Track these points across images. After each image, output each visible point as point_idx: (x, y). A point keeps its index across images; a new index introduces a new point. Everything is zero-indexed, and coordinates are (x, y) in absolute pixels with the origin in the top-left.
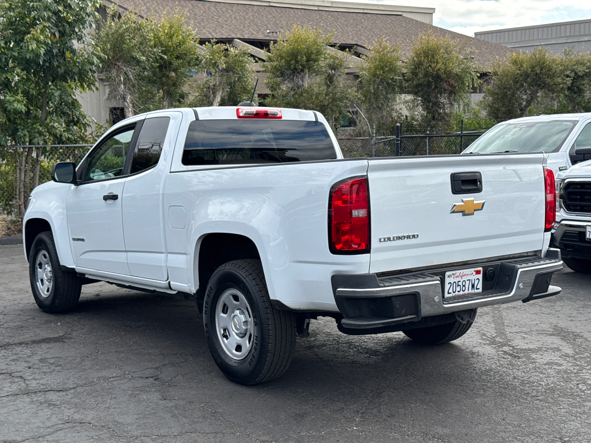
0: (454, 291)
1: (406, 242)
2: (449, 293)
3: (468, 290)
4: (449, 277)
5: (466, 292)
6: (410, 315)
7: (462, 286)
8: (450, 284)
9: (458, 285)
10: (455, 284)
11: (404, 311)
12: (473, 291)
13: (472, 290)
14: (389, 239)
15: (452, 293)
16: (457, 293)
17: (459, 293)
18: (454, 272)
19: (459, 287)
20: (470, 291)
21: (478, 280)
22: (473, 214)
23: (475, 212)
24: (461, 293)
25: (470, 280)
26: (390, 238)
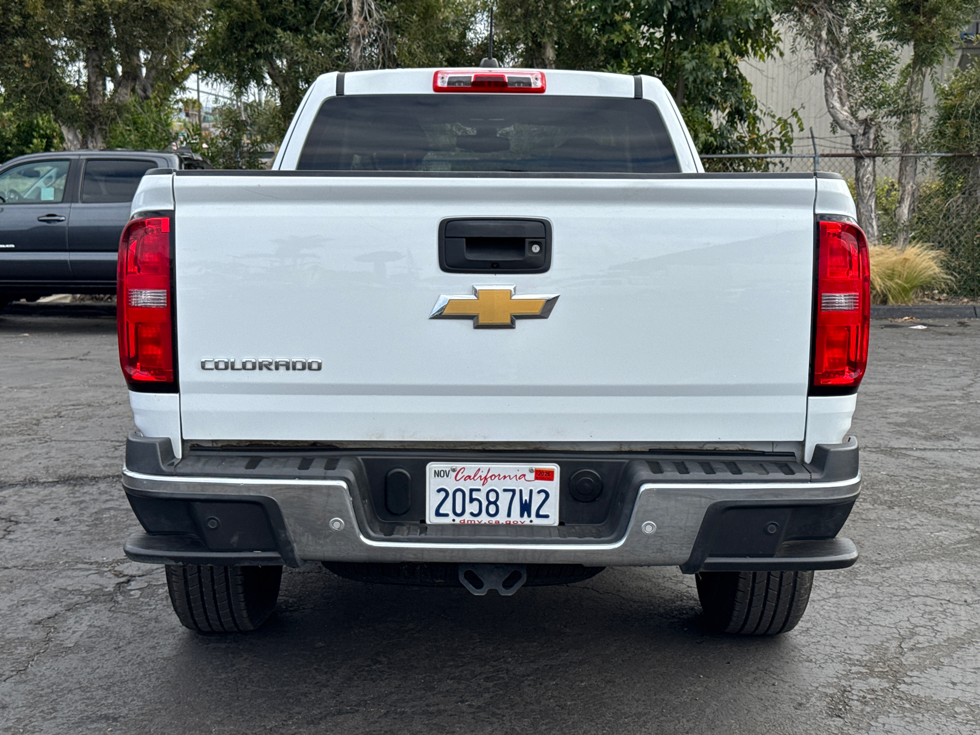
0: (459, 510)
1: (283, 376)
2: (438, 514)
3: (509, 515)
4: (437, 474)
5: (502, 518)
6: (263, 550)
7: (485, 503)
8: (443, 494)
9: (472, 500)
10: (459, 495)
11: (235, 539)
12: (526, 520)
13: (522, 515)
14: (229, 366)
15: (452, 516)
16: (467, 517)
17: (476, 520)
18: (458, 465)
19: (476, 503)
20: (516, 517)
21: (543, 495)
22: (511, 326)
23: (518, 323)
24: (484, 519)
25: (514, 491)
26: (233, 364)
